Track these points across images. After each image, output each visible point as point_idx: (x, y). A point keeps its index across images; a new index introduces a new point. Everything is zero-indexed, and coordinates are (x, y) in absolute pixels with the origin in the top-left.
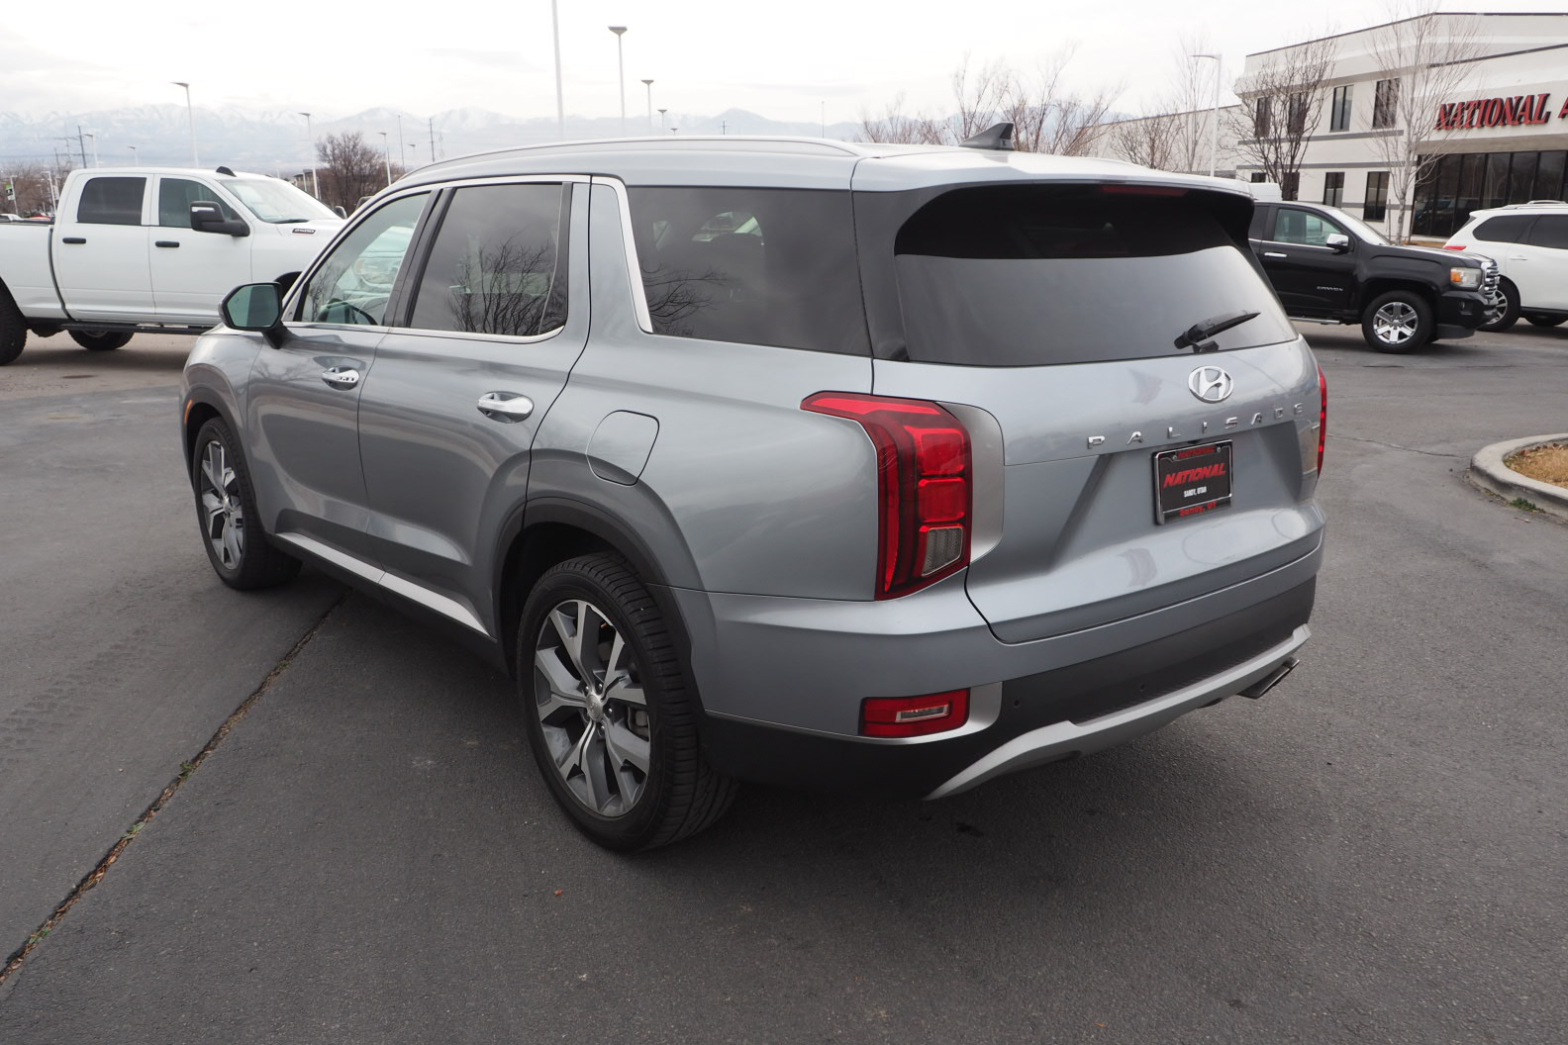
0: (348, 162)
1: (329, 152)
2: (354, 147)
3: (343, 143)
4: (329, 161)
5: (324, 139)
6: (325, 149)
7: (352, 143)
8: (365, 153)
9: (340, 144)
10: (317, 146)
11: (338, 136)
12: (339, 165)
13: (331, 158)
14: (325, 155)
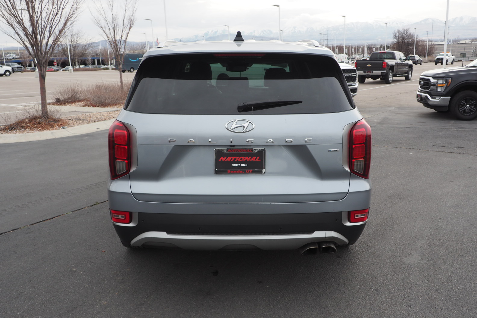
0: (403, 38)
1: (397, 35)
2: (406, 33)
3: (402, 32)
4: (397, 39)
5: (396, 31)
6: (396, 34)
7: (405, 32)
8: (410, 35)
9: (401, 33)
10: (393, 34)
11: (401, 30)
12: (400, 40)
13: (398, 38)
14: (396, 36)
